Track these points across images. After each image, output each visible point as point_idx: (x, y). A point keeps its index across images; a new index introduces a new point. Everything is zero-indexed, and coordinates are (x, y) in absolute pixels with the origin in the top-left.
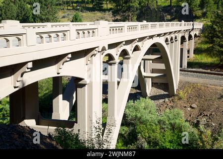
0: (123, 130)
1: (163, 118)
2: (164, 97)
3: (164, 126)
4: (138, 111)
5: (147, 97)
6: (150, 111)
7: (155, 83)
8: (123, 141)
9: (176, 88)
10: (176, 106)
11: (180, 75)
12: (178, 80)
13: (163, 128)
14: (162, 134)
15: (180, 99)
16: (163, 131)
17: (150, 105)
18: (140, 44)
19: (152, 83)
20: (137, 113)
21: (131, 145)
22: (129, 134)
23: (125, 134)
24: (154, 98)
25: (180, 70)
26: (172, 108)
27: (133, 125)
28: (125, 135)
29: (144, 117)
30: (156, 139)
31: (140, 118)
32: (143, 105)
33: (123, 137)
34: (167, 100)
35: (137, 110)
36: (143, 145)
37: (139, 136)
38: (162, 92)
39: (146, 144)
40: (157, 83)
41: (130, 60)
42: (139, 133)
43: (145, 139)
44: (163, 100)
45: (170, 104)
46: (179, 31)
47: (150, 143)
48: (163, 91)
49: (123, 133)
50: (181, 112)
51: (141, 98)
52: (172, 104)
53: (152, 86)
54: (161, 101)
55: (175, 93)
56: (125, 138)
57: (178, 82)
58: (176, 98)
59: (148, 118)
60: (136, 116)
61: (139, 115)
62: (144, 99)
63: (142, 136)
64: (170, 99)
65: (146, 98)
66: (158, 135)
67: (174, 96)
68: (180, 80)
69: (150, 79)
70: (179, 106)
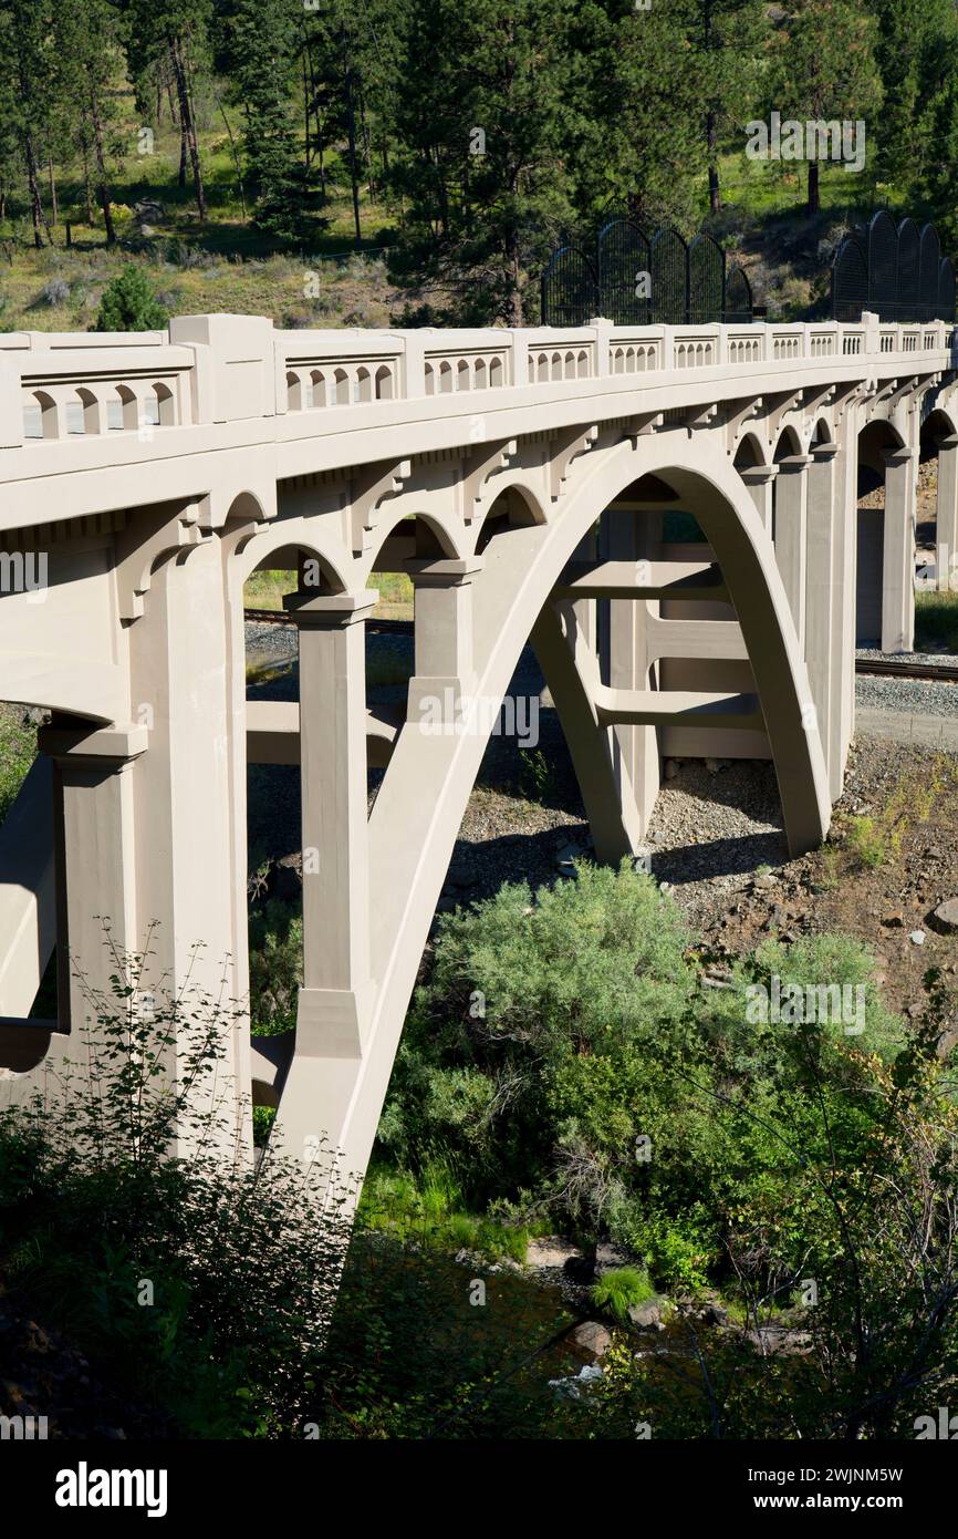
0: (459, 1094)
1: (732, 1002)
2: (745, 858)
3: (742, 1062)
4: (562, 962)
5: (626, 861)
6: (646, 961)
7: (684, 763)
8: (460, 1175)
9: (826, 789)
10: (833, 917)
11: (859, 704)
12: (847, 739)
13: (735, 1076)
14: (728, 1115)
15: (858, 866)
16: (735, 1091)
17: (647, 916)
18: (534, 479)
19: (665, 761)
20: (555, 976)
21: (515, 1200)
22: (501, 1120)
23: (468, 1122)
24: (675, 866)
25: (862, 667)
26: (805, 929)
27: (530, 1058)
28: (471, 1132)
29: (605, 1000)
30: (686, 1155)
31: (576, 1008)
32: (598, 913)
33: (456, 1145)
34: (766, 875)
35: (552, 950)
36: (597, 1197)
37: (570, 1134)
38: (736, 824)
39: (617, 1188)
40: (701, 762)
41: (462, 593)
42: (569, 1111)
43: (613, 1151)
44: (742, 879)
45: (790, 907)
46: (844, 388)
47: (646, 1185)
48: (743, 817)
49: (458, 1117)
50: (861, 959)
51: (584, 870)
52: (800, 906)
53: (665, 781)
54: (728, 885)
55: (826, 824)
56: (469, 1149)
57: (845, 752)
58: (831, 859)
59: (630, 1004)
60: (547, 997)
61: (566, 989)
62: (608, 871)
63: (585, 1130)
64: (792, 870)
65: (617, 868)
66: (702, 1122)
67: (815, 846)
68: (858, 736)
69: (650, 731)
70: (848, 914)
